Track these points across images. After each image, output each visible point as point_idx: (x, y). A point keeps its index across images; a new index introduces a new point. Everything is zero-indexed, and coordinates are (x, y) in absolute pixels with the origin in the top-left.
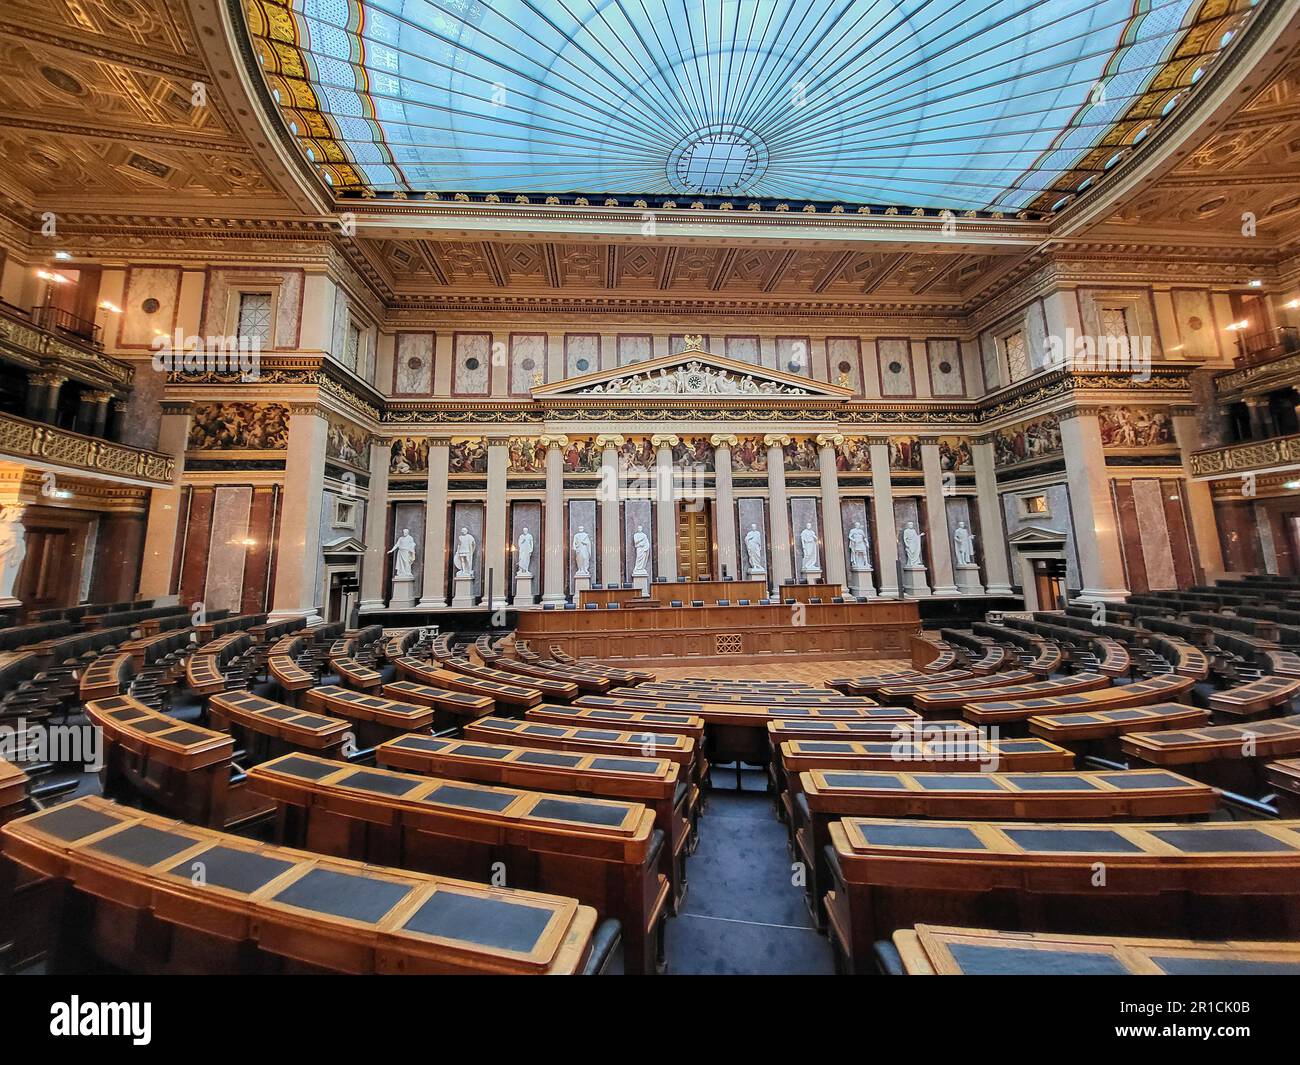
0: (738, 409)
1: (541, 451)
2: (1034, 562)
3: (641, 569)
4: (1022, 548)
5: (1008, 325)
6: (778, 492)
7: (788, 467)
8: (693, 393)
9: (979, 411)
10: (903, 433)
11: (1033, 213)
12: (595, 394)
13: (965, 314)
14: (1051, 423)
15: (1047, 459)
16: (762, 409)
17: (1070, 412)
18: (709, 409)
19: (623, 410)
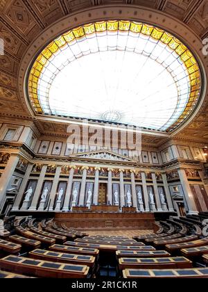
0: (114, 163)
1: (69, 169)
2: (178, 203)
3: (89, 201)
4: (175, 199)
5: (165, 150)
6: (122, 183)
7: (124, 177)
8: (104, 159)
9: (162, 167)
10: (148, 171)
11: (167, 131)
12: (84, 157)
13: (157, 148)
14: (176, 171)
15: (176, 178)
16: (119, 163)
17: (179, 169)
18: (107, 162)
19: (89, 161)
